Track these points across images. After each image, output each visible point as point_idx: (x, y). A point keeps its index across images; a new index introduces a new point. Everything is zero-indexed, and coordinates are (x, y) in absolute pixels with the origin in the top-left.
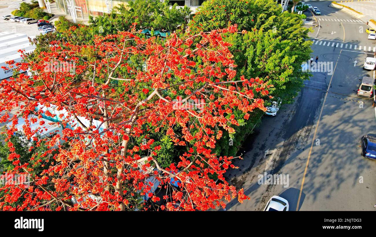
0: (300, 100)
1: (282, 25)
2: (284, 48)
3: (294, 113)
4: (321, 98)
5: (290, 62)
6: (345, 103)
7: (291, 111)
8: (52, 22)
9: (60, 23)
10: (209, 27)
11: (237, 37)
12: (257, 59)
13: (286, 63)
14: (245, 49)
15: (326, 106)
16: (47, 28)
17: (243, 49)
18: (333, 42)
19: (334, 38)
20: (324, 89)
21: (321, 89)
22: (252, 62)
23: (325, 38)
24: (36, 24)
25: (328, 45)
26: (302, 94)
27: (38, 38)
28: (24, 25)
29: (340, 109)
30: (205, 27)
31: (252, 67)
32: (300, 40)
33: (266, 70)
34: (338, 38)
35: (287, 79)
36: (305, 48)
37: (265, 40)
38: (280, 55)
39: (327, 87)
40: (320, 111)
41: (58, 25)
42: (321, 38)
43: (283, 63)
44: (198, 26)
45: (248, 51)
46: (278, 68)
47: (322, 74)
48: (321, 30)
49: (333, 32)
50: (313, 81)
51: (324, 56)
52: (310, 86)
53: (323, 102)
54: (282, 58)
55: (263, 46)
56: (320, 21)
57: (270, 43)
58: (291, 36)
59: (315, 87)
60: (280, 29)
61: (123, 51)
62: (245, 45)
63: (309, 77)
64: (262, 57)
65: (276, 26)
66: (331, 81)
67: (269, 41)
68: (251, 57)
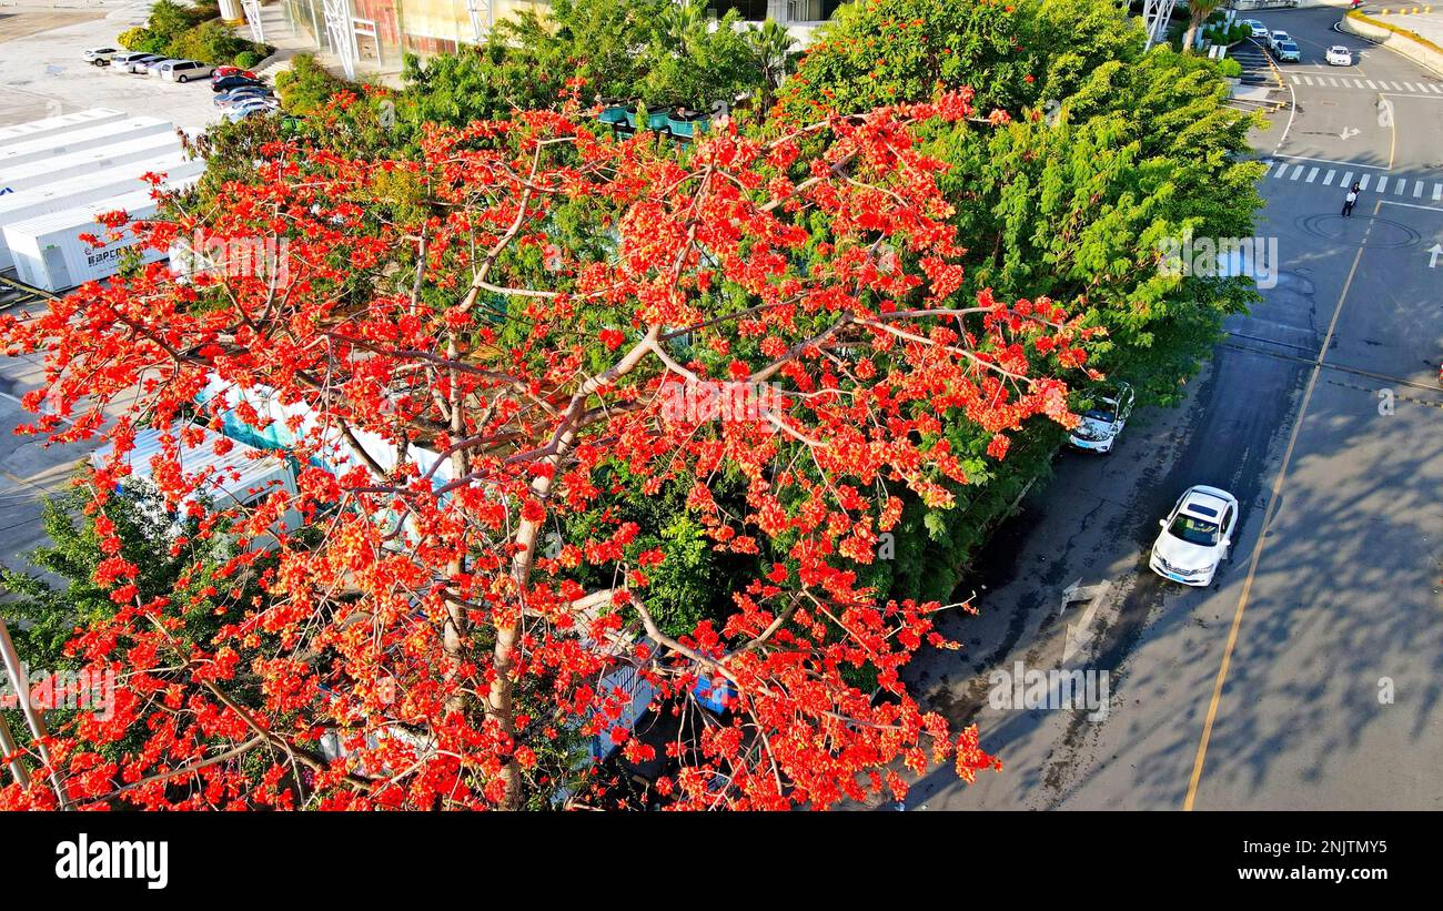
0: (1207, 393)
1: (1146, 100)
2: (1153, 188)
3: (1181, 444)
4: (1292, 388)
7: (1172, 437)
8: (266, 78)
9: (297, 80)
10: (858, 101)
11: (966, 144)
12: (1042, 227)
13: (1155, 246)
14: (996, 189)
15: (1312, 418)
16: (248, 97)
17: (987, 189)
18: (1348, 169)
19: (1352, 155)
20: (1303, 354)
21: (1293, 353)
22: (1023, 241)
23: (1313, 153)
24: (208, 83)
25: (1328, 180)
26: (1215, 372)
27: (215, 136)
28: (163, 86)
29: (1368, 431)
30: (843, 102)
31: (1022, 259)
32: (1214, 159)
33: (1078, 270)
34: (1366, 154)
35: (1157, 306)
36: (1235, 192)
37: (1074, 157)
38: (1135, 213)
39: (1318, 346)
40: (1287, 439)
41: (289, 87)
42: (1297, 152)
43: (1146, 246)
44: (815, 98)
45: (1005, 196)
46: (1122, 265)
47: (1299, 293)
48: (1298, 123)
49: (1346, 129)
50: (1263, 322)
51: (1311, 223)
52: (1250, 341)
53: (1299, 405)
54: (1142, 224)
55: (1067, 179)
56: (1295, 86)
57: (1094, 166)
58: (1181, 141)
59: (1269, 346)
60: (1137, 113)
61: (529, 183)
62: (995, 173)
63: (1247, 304)
64: (1063, 222)
65: (1121, 101)
66: (1333, 323)
67: (1093, 160)
68: (1019, 221)
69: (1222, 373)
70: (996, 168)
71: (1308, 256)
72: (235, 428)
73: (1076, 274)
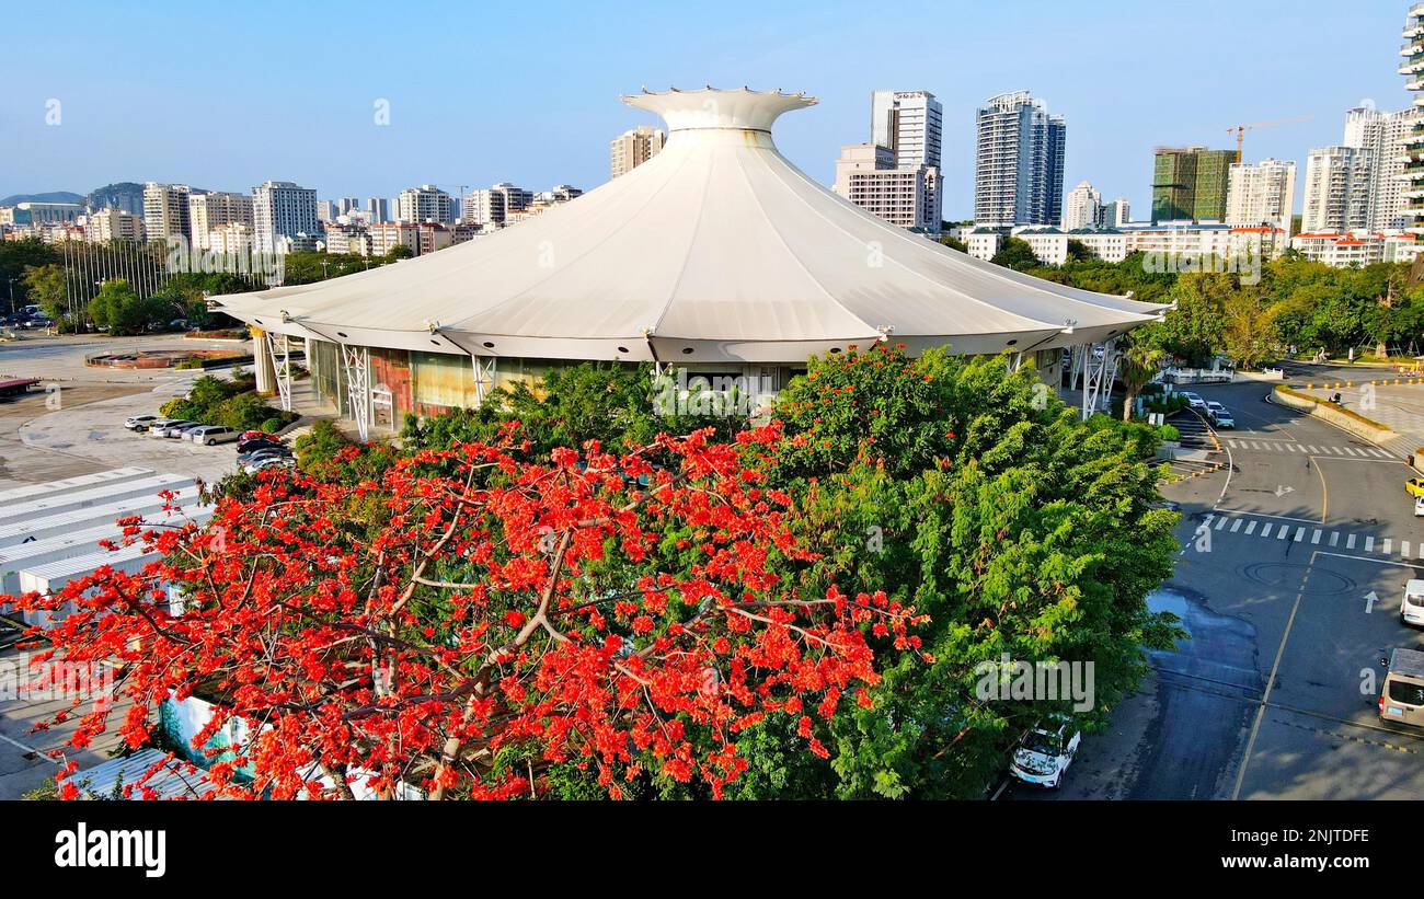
0: (1155, 729)
1: (1059, 454)
2: (1054, 527)
3: (1129, 780)
4: (1238, 726)
5: (1069, 573)
6: (1335, 748)
7: (1121, 774)
8: (289, 440)
9: (315, 442)
10: (799, 454)
11: (886, 487)
12: (955, 560)
13: (1053, 575)
14: (912, 526)
15: (1261, 755)
16: (269, 457)
17: (904, 526)
18: (1284, 522)
19: (1287, 509)
20: (1248, 693)
21: (1238, 692)
22: (938, 572)
23: (1250, 508)
24: (235, 445)
25: (1266, 532)
26: (1163, 709)
27: (229, 484)
28: (193, 449)
29: (1315, 769)
30: (786, 455)
31: (938, 588)
32: (1124, 505)
33: (986, 598)
34: (1302, 508)
35: (1058, 630)
36: (1154, 536)
37: (980, 499)
38: (1033, 547)
39: (1262, 686)
40: (1234, 776)
41: (306, 449)
42: (1236, 507)
43: (1046, 576)
44: (762, 451)
45: (921, 532)
46: (1024, 592)
47: (1242, 636)
48: (1235, 481)
49: (1280, 487)
50: (1207, 662)
51: (1251, 571)
52: (1198, 681)
53: (1246, 742)
54: (1039, 557)
55: (976, 518)
56: (1232, 450)
57: (997, 506)
58: (1093, 490)
59: (1215, 686)
60: (1051, 465)
61: (462, 498)
62: (912, 513)
63: (1175, 640)
64: (974, 555)
65: (1036, 455)
66: (1276, 665)
67: (997, 501)
68: (935, 554)
69: (1170, 711)
70: (913, 509)
71: (1250, 600)
72: (202, 758)
73: (985, 601)
